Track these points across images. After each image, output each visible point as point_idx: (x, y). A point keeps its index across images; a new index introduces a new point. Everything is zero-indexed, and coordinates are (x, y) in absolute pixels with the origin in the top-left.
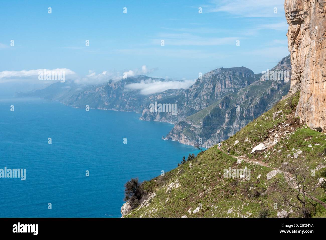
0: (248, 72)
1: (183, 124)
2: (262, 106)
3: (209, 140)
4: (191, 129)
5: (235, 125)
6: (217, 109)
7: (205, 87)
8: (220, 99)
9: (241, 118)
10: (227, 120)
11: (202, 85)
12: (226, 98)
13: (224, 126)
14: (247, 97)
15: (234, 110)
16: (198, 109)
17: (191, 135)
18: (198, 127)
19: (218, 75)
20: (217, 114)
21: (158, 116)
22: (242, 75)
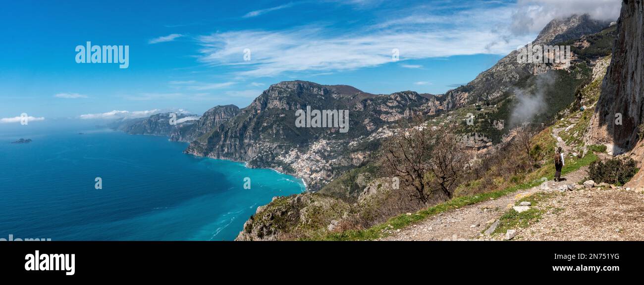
0: (236, 108)
1: (195, 142)
2: (244, 129)
3: (212, 153)
4: (200, 145)
5: (228, 142)
6: (216, 132)
7: (209, 118)
8: (218, 125)
9: (232, 137)
10: (223, 139)
11: (207, 117)
12: (222, 125)
13: (221, 143)
14: (235, 124)
15: (226, 133)
16: (205, 133)
17: (200, 150)
18: (205, 144)
19: (217, 110)
20: (216, 135)
21: (181, 138)
22: (232, 109)
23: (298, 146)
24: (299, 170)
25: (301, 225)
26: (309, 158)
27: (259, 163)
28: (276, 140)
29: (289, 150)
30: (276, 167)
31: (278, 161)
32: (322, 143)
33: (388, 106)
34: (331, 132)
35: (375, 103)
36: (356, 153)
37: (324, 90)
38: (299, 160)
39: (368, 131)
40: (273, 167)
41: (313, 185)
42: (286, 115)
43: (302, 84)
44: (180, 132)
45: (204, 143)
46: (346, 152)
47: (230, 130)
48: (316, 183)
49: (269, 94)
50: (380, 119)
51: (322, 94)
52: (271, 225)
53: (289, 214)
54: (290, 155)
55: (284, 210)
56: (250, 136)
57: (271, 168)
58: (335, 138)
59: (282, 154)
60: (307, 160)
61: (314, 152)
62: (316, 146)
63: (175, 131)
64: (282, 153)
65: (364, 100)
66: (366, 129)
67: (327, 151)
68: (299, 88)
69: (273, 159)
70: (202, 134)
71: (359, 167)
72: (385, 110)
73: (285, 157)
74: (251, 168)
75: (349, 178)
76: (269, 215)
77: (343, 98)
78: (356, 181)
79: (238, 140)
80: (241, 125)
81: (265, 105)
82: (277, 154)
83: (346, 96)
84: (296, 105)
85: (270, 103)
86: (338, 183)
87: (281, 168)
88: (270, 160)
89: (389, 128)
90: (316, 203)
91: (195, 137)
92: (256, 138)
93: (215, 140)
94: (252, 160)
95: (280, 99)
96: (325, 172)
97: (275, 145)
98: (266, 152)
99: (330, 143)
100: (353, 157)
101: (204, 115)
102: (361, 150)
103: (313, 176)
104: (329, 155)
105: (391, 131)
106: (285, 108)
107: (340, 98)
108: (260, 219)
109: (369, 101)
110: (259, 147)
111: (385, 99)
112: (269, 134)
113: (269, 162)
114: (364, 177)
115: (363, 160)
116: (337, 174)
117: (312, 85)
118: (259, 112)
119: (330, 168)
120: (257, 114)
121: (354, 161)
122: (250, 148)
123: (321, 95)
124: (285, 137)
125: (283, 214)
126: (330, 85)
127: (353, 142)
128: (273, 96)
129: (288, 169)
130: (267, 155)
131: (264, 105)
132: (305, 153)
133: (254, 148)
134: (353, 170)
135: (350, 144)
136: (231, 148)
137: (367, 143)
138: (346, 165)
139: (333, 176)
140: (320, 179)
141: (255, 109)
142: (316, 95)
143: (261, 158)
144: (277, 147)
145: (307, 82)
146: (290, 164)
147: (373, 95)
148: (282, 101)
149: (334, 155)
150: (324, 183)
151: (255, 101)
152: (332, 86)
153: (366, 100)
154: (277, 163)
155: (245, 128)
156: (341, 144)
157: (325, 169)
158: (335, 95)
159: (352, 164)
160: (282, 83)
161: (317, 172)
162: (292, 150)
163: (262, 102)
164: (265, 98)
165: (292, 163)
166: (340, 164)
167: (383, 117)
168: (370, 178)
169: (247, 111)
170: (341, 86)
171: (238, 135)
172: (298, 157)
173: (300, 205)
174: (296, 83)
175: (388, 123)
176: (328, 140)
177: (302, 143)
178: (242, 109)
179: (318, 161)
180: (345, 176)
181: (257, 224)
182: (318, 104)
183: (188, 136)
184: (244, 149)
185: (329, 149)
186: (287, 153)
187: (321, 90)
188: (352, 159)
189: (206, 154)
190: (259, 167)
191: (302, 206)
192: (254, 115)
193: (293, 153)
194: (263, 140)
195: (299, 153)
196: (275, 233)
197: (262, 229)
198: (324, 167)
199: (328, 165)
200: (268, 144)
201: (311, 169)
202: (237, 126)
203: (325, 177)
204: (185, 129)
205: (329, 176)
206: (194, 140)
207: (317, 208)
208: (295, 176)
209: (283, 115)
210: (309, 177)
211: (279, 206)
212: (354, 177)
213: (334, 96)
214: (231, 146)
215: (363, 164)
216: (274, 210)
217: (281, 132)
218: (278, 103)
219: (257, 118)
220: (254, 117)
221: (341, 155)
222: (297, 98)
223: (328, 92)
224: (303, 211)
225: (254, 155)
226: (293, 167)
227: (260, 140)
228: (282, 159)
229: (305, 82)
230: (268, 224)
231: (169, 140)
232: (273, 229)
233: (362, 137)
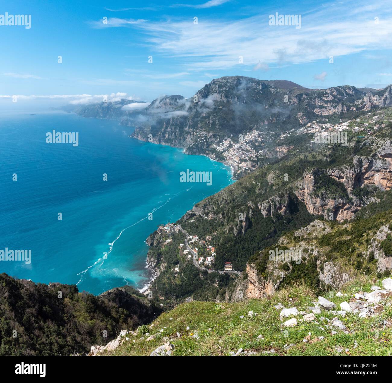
1: (140, 128)
5: (169, 129)
10: (164, 126)
13: (163, 130)
15: (168, 120)
23: (232, 136)
24: (230, 159)
26: (240, 147)
27: (194, 150)
28: (212, 129)
29: (223, 139)
30: (210, 154)
31: (212, 148)
32: (254, 133)
33: (323, 100)
35: (310, 98)
36: (280, 147)
37: (262, 85)
38: (231, 149)
39: (299, 124)
40: (207, 154)
41: (239, 173)
42: (223, 107)
48: (241, 172)
49: (210, 88)
50: (314, 113)
54: (223, 144)
56: (190, 124)
57: (205, 155)
58: (267, 130)
59: (216, 143)
60: (238, 149)
61: (245, 142)
62: (249, 137)
64: (216, 141)
65: (299, 95)
67: (259, 142)
68: (238, 83)
69: (208, 146)
72: (320, 104)
73: (219, 145)
74: (187, 154)
77: (280, 92)
79: (178, 128)
82: (212, 143)
83: (283, 90)
85: (210, 95)
87: (214, 156)
88: (205, 147)
89: (319, 122)
92: (194, 126)
93: (158, 126)
94: (189, 146)
95: (220, 93)
96: (251, 163)
97: (211, 134)
98: (202, 140)
99: (262, 134)
100: (278, 150)
102: (286, 144)
103: (241, 165)
104: (260, 146)
105: (320, 126)
106: (223, 101)
107: (277, 92)
109: (304, 96)
110: (196, 136)
111: (321, 94)
112: (206, 124)
113: (204, 149)
116: (262, 165)
117: (251, 80)
119: (256, 159)
121: (279, 154)
122: (189, 136)
123: (259, 89)
124: (220, 127)
127: (283, 135)
128: (214, 89)
129: (220, 157)
130: (203, 143)
132: (237, 143)
133: (191, 135)
136: (171, 135)
137: (294, 137)
138: (271, 157)
139: (258, 167)
142: (255, 89)
143: (197, 146)
144: (212, 136)
146: (222, 152)
147: (309, 90)
148: (221, 95)
149: (264, 146)
151: (197, 93)
152: (270, 81)
153: (301, 95)
154: (211, 151)
156: (273, 135)
158: (273, 90)
161: (245, 160)
162: (226, 140)
164: (206, 91)
165: (224, 151)
166: (265, 156)
167: (317, 111)
170: (280, 81)
172: (230, 146)
174: (236, 78)
175: (321, 117)
176: (261, 131)
177: (236, 133)
179: (248, 151)
180: (257, 172)
182: (256, 97)
184: (184, 136)
185: (260, 140)
186: (221, 141)
187: (259, 85)
190: (195, 153)
193: (226, 142)
194: (199, 129)
195: (232, 142)
199: (254, 156)
200: (204, 133)
201: (240, 158)
203: (250, 167)
205: (254, 166)
208: (225, 164)
209: (220, 107)
210: (238, 165)
213: (272, 90)
214: (172, 133)
217: (217, 122)
218: (217, 96)
221: (268, 147)
223: (266, 86)
225: (191, 142)
226: (225, 155)
228: (216, 147)
233: (293, 130)
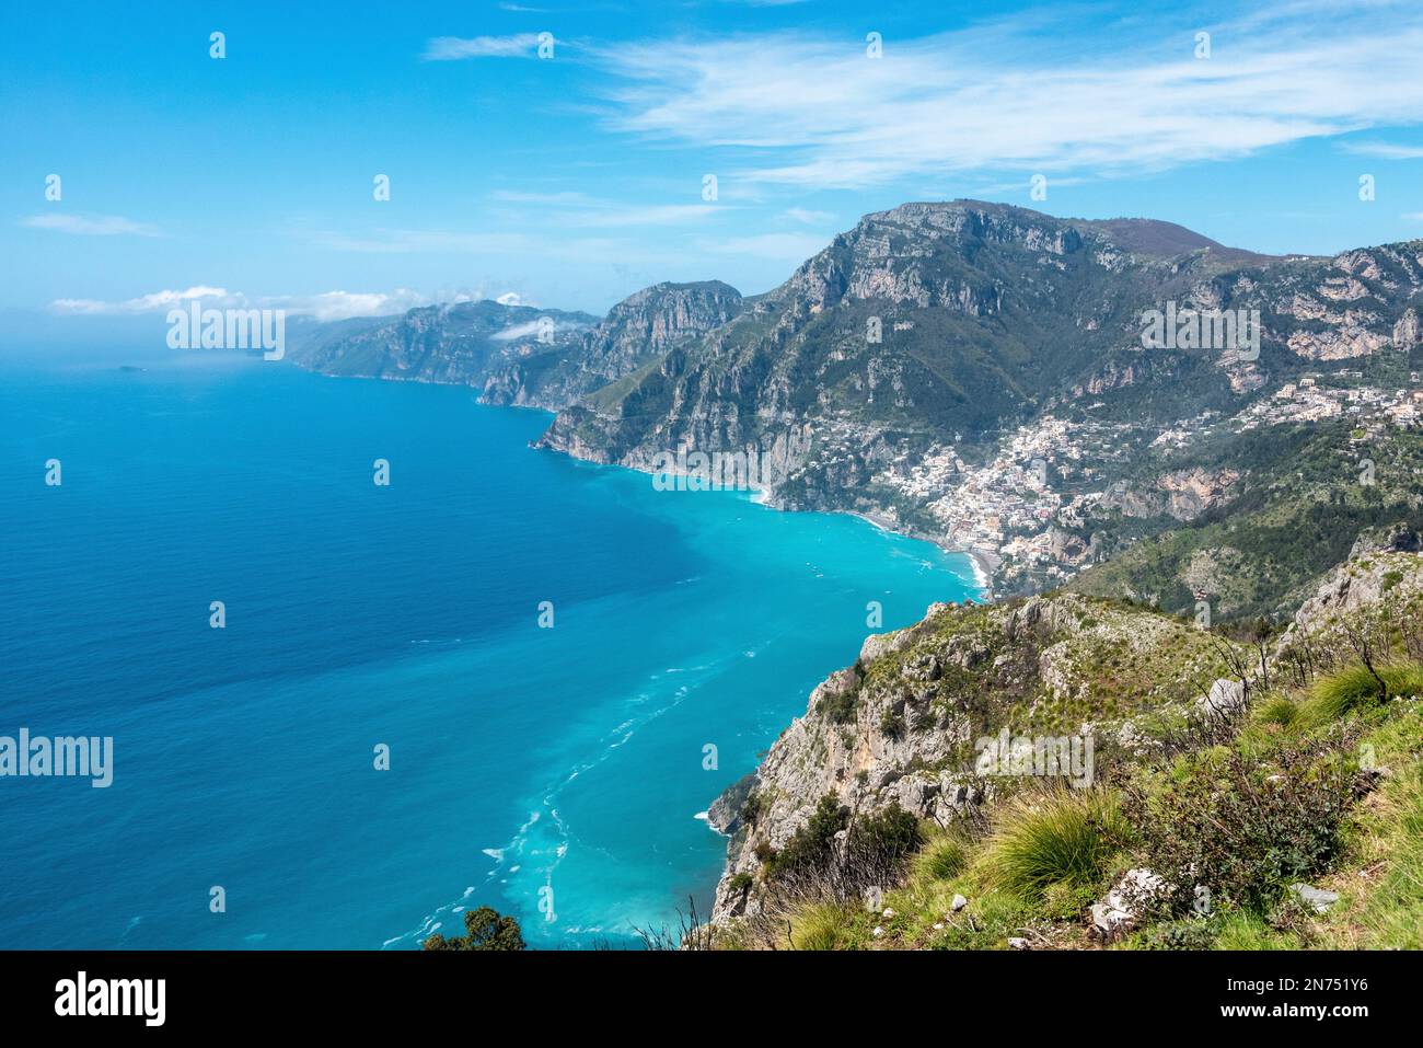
0: (728, 292)
1: (578, 412)
2: (759, 369)
3: (636, 450)
4: (595, 423)
5: (698, 414)
6: (656, 376)
7: (629, 326)
8: (664, 354)
10: (678, 403)
11: (622, 322)
12: (677, 352)
13: (673, 416)
14: (725, 349)
15: (694, 381)
16: (612, 377)
17: (595, 438)
18: (611, 418)
19: (659, 299)
20: (655, 389)
21: (522, 394)
22: (715, 298)
23: (958, 438)
24: (960, 525)
25: (1050, 701)
26: (1000, 482)
27: (809, 494)
28: (878, 412)
29: (925, 451)
30: (875, 510)
31: (880, 487)
32: (1049, 429)
33: (1321, 300)
34: (1085, 391)
35: (1270, 290)
36: (1181, 474)
37: (1065, 238)
38: (962, 489)
39: (1233, 394)
40: (864, 509)
41: (1013, 579)
42: (918, 326)
43: (981, 213)
44: (520, 374)
45: (609, 417)
46: (1143, 466)
47: (706, 373)
48: (1023, 574)
49: (857, 248)
50: (1287, 351)
51: (1059, 251)
52: (932, 695)
53: (998, 661)
54: (926, 470)
55: (980, 649)
56: (781, 393)
57: (854, 513)
58: (1098, 415)
59: (895, 465)
60: (990, 488)
61: (1018, 462)
62: (1028, 441)
63: (501, 369)
64: (897, 459)
65: (1225, 277)
66: (1228, 387)
67: (1070, 461)
68: (970, 230)
69: (865, 480)
70: (600, 382)
71: (1198, 524)
72: (1310, 316)
73: (907, 475)
74: (781, 508)
75: (1154, 564)
76: (927, 663)
77: (1138, 266)
78: (1181, 575)
79: (736, 409)
80: (749, 354)
81: (839, 284)
82: (879, 466)
83: (1152, 263)
84: (957, 292)
85: (857, 279)
86: (1113, 578)
87: (890, 514)
88: (851, 483)
89: (1325, 384)
90: (1101, 630)
91: (574, 393)
92: (803, 403)
93: (650, 405)
94: (785, 480)
95: (898, 268)
96: (1059, 537)
97: (873, 431)
98: (838, 453)
99: (1081, 431)
100: (1172, 487)
101: (612, 316)
102: (1205, 464)
103: (1011, 549)
104: (1075, 477)
105: (1331, 397)
106: (914, 301)
107: (1128, 269)
108: (892, 676)
109: (1244, 282)
110: (815, 437)
111: (1312, 276)
112: (852, 391)
113: (850, 490)
114: (1214, 565)
115: (1208, 500)
116: (1107, 546)
117: (1021, 218)
118: (816, 309)
119: (1080, 522)
120: (809, 317)
121: (1175, 503)
122: (781, 439)
123: (1054, 256)
124: (911, 403)
125: (975, 659)
126: (1090, 218)
127: (1170, 434)
128: (872, 253)
129: (918, 517)
130: (843, 466)
131: (838, 287)
132: (983, 465)
133: (792, 437)
134: (1173, 535)
135: (1161, 439)
136: (708, 435)
137: (1231, 440)
138: (1143, 514)
139: (1090, 551)
140: (1038, 560)
141: (801, 298)
142: (1035, 255)
143: (819, 476)
144: (879, 438)
145: (1005, 206)
146: (924, 501)
147: (1262, 258)
148: (904, 276)
149: (1093, 476)
150: (1053, 577)
151: (805, 270)
152: (1096, 222)
153: (1232, 278)
154: (875, 496)
155: (762, 366)
156: (1125, 437)
157: (1059, 526)
158: (1109, 257)
159: (1163, 514)
160: (907, 209)
161: (1025, 533)
162: (936, 453)
163: (827, 276)
164: (841, 262)
165: (934, 496)
166: (1118, 509)
167: (1299, 343)
168: (1238, 567)
169: (773, 307)
170: (1135, 224)
171: (738, 390)
172: (955, 478)
173: (1039, 633)
174: (960, 209)
175: (1319, 364)
176: (1075, 421)
177: (975, 427)
178: (754, 299)
179: (1031, 495)
180: (1137, 554)
181: (879, 691)
182: (1041, 287)
183: (548, 390)
184: (759, 440)
185: (1075, 454)
186: (915, 460)
187: (1054, 238)
188: (1166, 495)
189: (616, 454)
190: (809, 506)
191: (1049, 640)
192: (797, 321)
193: (939, 463)
194: (827, 410)
195: (959, 463)
196: (945, 726)
197: (898, 708)
198: (1053, 521)
199: (1070, 510)
200: (847, 427)
201: (1004, 522)
202: (735, 357)
203: (1058, 555)
204: (539, 365)
205: (1072, 551)
206: (573, 402)
207: (1111, 647)
208: (944, 546)
209: (905, 326)
210: (997, 551)
211: (962, 632)
212: (1175, 560)
213: (1104, 259)
214: (710, 429)
215: (1212, 516)
216: (944, 647)
217: (897, 386)
218: (889, 280)
219: (810, 334)
220: (797, 330)
221: (1124, 476)
222: (961, 263)
223: (1080, 244)
224: (1054, 654)
225: (793, 464)
226: (938, 512)
227: (817, 410)
228: (895, 480)
229: (994, 208)
230: (921, 693)
231: (479, 400)
232: (940, 712)
233: (1207, 414)
